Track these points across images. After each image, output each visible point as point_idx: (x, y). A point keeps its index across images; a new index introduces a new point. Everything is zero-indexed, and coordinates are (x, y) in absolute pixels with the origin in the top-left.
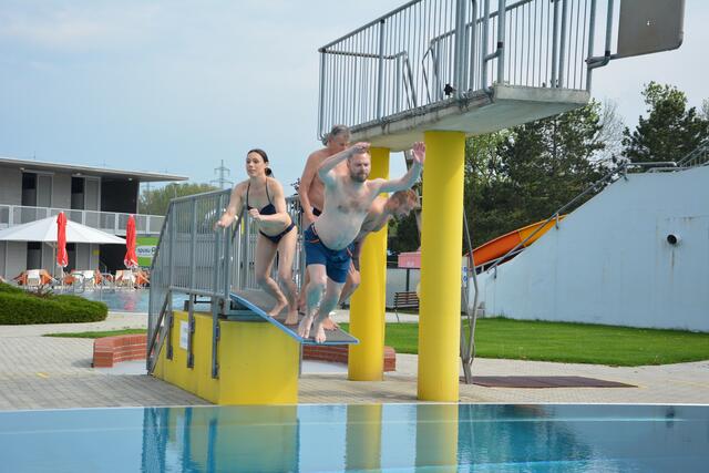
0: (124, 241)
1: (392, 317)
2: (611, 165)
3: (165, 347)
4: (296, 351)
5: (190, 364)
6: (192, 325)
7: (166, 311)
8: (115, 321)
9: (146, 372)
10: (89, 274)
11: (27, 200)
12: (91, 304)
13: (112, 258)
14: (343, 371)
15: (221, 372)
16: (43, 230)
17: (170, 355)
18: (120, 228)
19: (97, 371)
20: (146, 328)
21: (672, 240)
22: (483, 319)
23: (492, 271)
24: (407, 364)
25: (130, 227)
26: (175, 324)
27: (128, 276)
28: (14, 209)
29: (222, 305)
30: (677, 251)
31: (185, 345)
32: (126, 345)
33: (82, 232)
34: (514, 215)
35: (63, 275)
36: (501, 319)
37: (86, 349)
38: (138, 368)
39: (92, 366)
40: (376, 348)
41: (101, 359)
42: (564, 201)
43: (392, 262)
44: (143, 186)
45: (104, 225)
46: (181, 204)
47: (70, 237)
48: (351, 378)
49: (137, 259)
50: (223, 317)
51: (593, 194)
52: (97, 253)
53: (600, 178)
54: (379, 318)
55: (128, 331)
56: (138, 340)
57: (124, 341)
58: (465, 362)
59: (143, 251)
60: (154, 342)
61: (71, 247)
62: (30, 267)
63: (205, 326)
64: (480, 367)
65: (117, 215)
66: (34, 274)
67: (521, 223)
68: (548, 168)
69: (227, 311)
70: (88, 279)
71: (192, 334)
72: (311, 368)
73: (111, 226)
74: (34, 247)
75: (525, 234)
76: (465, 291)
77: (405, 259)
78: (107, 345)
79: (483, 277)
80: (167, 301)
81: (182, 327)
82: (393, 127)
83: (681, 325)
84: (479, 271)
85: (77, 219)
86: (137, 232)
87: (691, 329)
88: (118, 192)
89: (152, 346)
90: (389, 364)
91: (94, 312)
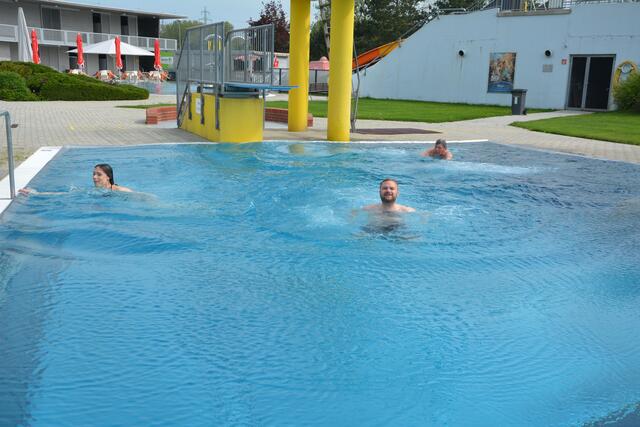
0: (153, 54)
1: (312, 98)
2: (428, 11)
3: (187, 114)
4: (261, 115)
5: (203, 122)
6: (203, 100)
7: (186, 93)
8: (153, 100)
9: (177, 127)
10: (136, 73)
11: (96, 29)
12: (139, 90)
13: (146, 64)
14: (286, 127)
15: (221, 126)
16: (107, 47)
17: (190, 118)
18: (150, 46)
19: (149, 126)
20: (176, 102)
21: (461, 53)
22: (361, 99)
23: (363, 71)
24: (321, 123)
25: (156, 46)
26: (193, 100)
27: (157, 74)
28: (89, 34)
29: (220, 89)
30: (464, 60)
31: (199, 112)
32: (164, 112)
33: (129, 49)
34: (374, 40)
35: (120, 73)
36: (368, 98)
37: (142, 114)
38: (173, 124)
39: (146, 123)
40: (303, 113)
41: (151, 120)
42: (402, 32)
44: (161, 22)
45: (141, 45)
46: (184, 33)
47: (123, 52)
48: (290, 130)
49: (162, 65)
50: (221, 96)
51: (419, 27)
52: (138, 61)
53: (422, 18)
54: (304, 98)
55: (163, 105)
56: (170, 109)
57: (162, 110)
58: (352, 121)
59: (167, 61)
60: (181, 111)
61: (123, 57)
62: (101, 69)
63: (210, 101)
64: (360, 124)
65: (148, 39)
66: (104, 73)
67: (380, 43)
68: (393, 12)
69: (223, 92)
70: (134, 76)
71: (203, 106)
72: (270, 125)
73: (145, 45)
74: (102, 57)
75: (382, 49)
78: (154, 112)
79: (361, 73)
80: (187, 87)
81: (197, 102)
83: (464, 101)
84: (355, 71)
85: (126, 41)
86: (161, 49)
87: (469, 102)
88: (147, 25)
89: (180, 112)
90: (310, 122)
91: (140, 94)
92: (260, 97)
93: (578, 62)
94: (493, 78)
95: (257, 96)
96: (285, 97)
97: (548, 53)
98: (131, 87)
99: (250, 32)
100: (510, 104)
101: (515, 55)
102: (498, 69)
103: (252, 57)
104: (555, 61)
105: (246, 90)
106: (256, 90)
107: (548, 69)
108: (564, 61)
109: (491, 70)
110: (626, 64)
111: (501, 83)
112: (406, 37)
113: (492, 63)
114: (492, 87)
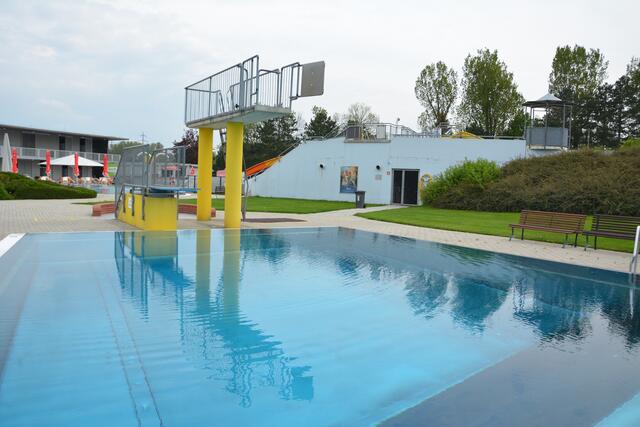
0: (102, 165)
1: (214, 196)
2: (300, 137)
3: (122, 208)
4: (176, 209)
5: (133, 214)
6: (133, 199)
7: (122, 194)
8: (100, 198)
9: (114, 218)
10: (88, 179)
11: (61, 148)
12: (89, 191)
13: (97, 172)
14: (195, 217)
15: (146, 218)
16: (68, 160)
17: (124, 211)
18: (101, 159)
19: (95, 218)
20: (114, 200)
21: (322, 166)
22: (251, 197)
23: (253, 178)
24: (220, 214)
25: (105, 159)
26: (126, 199)
27: (104, 179)
28: (56, 152)
29: (146, 191)
30: (323, 171)
31: (130, 207)
32: (106, 207)
33: (84, 162)
35: (77, 179)
36: (258, 197)
37: (90, 209)
38: (112, 216)
39: (93, 216)
40: (209, 208)
41: (96, 213)
42: (282, 151)
43: (214, 174)
44: (110, 142)
45: (94, 159)
46: (127, 151)
47: (80, 164)
48: (199, 219)
49: (108, 173)
50: (146, 196)
51: (293, 148)
52: (91, 170)
53: (295, 142)
54: (209, 196)
55: (106, 202)
56: (110, 205)
58: (243, 214)
59: (112, 169)
60: (118, 206)
61: (80, 167)
62: (64, 175)
63: (139, 199)
64: (249, 215)
65: (99, 154)
66: (65, 179)
67: (266, 159)
68: (276, 137)
69: (148, 193)
70: (87, 181)
71: (133, 203)
72: (182, 216)
73: (97, 159)
74: (65, 168)
75: (267, 163)
76: (243, 186)
77: (219, 173)
78: (99, 207)
79: (250, 180)
80: (123, 190)
81: (129, 200)
82: (215, 120)
83: (325, 199)
84: (249, 178)
85: (82, 156)
86: (108, 162)
88: (99, 145)
89: (117, 208)
90: (213, 214)
91: (92, 195)
92: (176, 196)
93: (397, 174)
94: (344, 183)
95: (172, 196)
96: (194, 196)
97: (378, 167)
98: (84, 189)
99: (175, 150)
100: (354, 201)
101: (357, 168)
102: (347, 177)
103: (173, 167)
104: (383, 172)
105: (165, 191)
106: (172, 192)
107: (379, 178)
108: (388, 173)
109: (342, 178)
110: (426, 176)
111: (348, 187)
112: (284, 154)
113: (342, 173)
114: (343, 189)
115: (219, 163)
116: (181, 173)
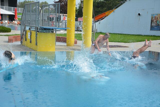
0: (14, 14)
1: (76, 32)
3: (25, 38)
4: (55, 39)
5: (31, 42)
6: (31, 33)
7: (25, 30)
8: (13, 32)
9: (20, 44)
10: (6, 21)
13: (12, 18)
14: (65, 44)
15: (38, 44)
17: (26, 40)
18: (13, 11)
19: (9, 43)
20: (20, 34)
21: (139, 14)
22: (97, 33)
23: (99, 22)
24: (79, 43)
25: (15, 11)
26: (27, 33)
27: (16, 22)
29: (38, 29)
30: (140, 17)
31: (29, 38)
32: (16, 38)
34: (104, 9)
36: (101, 33)
37: (6, 38)
38: (19, 43)
39: (8, 42)
41: (10, 41)
42: (116, 6)
43: (76, 20)
45: (9, 10)
46: (27, 5)
48: (67, 45)
49: (18, 18)
50: (38, 32)
51: (122, 4)
52: (8, 16)
54: (73, 33)
55: (16, 35)
56: (18, 37)
57: (15, 37)
59: (19, 16)
60: (22, 37)
61: (2, 15)
63: (34, 33)
65: (12, 8)
67: (106, 11)
69: (39, 30)
70: (6, 22)
71: (31, 35)
72: (58, 43)
73: (11, 10)
75: (107, 13)
76: (93, 26)
77: (79, 19)
78: (11, 37)
79: (97, 23)
80: (25, 28)
81: (29, 34)
83: (141, 34)
84: (96, 22)
85: (3, 8)
86: (17, 12)
89: (22, 38)
90: (76, 43)
91: (8, 30)
92: (54, 32)
94: (153, 24)
95: (53, 32)
96: (66, 32)
98: (3, 27)
99: (54, 5)
102: (155, 21)
103: (53, 16)
105: (49, 29)
106: (53, 29)
109: (152, 21)
111: (156, 27)
112: (117, 8)
113: (152, 18)
114: (152, 28)
115: (80, 14)
116: (58, 19)
